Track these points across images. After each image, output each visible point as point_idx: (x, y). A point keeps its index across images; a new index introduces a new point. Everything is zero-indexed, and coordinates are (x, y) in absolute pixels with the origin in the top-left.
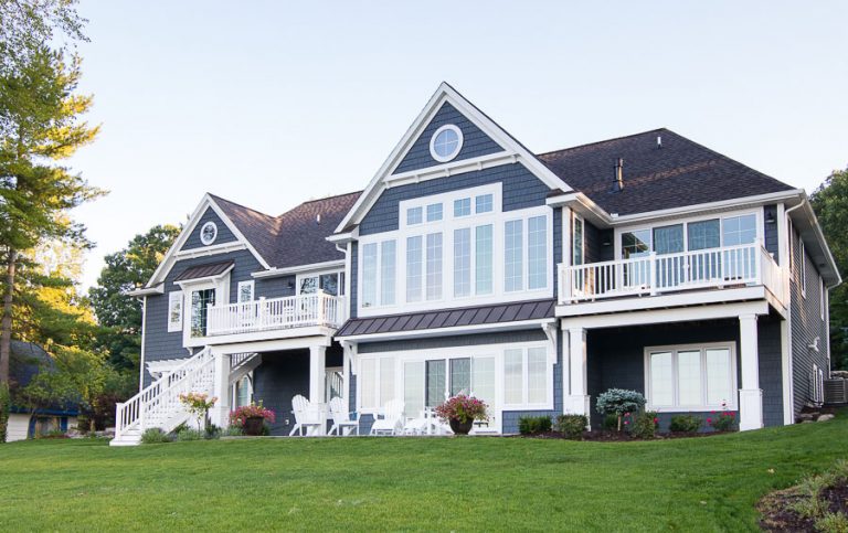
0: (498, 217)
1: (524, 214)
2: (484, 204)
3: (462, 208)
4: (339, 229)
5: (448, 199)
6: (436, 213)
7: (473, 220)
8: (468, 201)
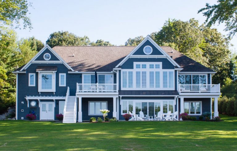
0: (161, 70)
1: (168, 71)
2: (157, 67)
3: (151, 66)
4: (117, 66)
5: (148, 64)
6: (144, 66)
7: (154, 70)
8: (153, 65)
